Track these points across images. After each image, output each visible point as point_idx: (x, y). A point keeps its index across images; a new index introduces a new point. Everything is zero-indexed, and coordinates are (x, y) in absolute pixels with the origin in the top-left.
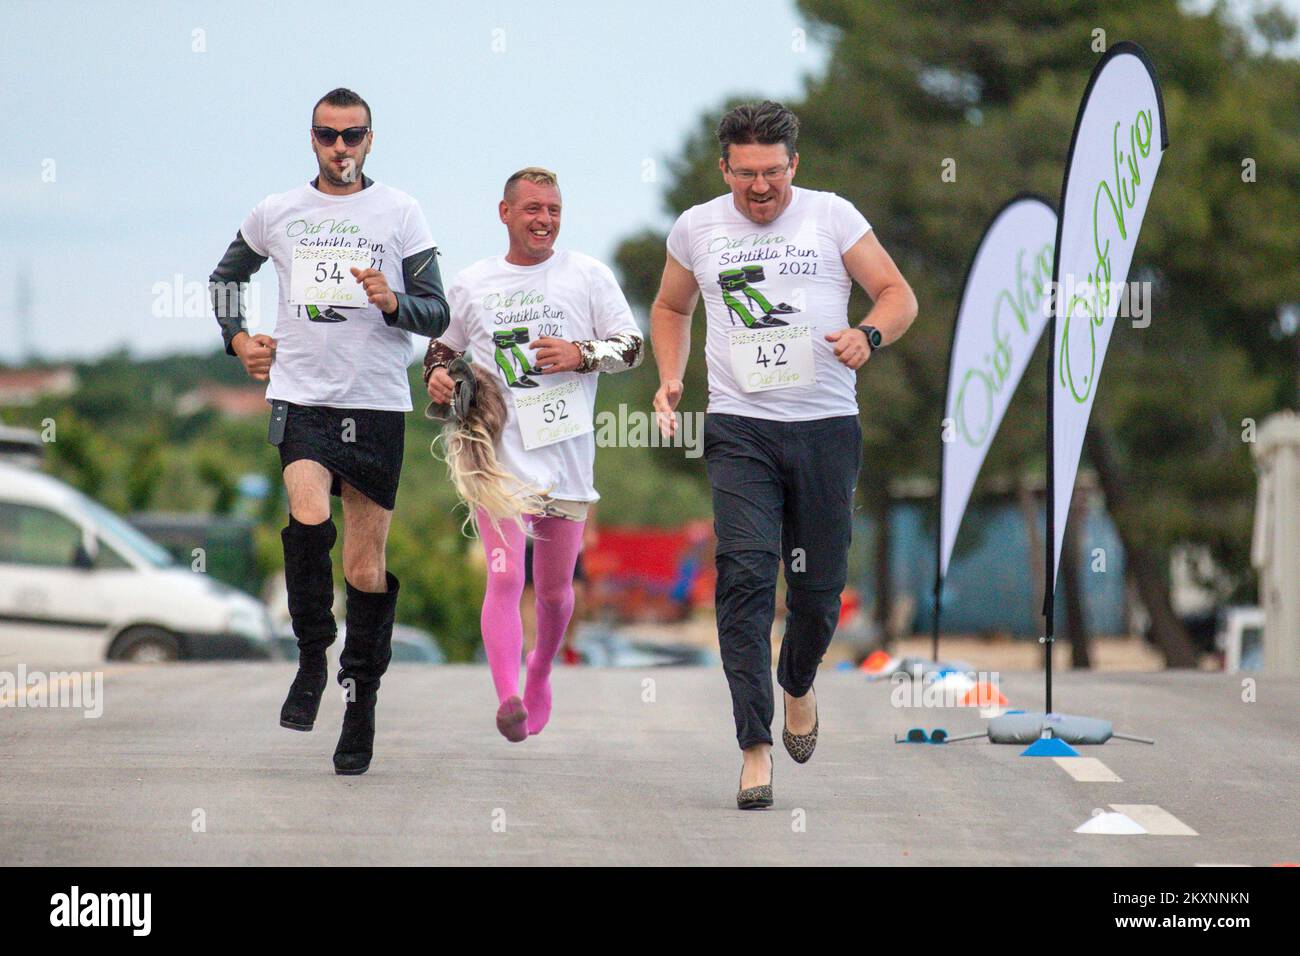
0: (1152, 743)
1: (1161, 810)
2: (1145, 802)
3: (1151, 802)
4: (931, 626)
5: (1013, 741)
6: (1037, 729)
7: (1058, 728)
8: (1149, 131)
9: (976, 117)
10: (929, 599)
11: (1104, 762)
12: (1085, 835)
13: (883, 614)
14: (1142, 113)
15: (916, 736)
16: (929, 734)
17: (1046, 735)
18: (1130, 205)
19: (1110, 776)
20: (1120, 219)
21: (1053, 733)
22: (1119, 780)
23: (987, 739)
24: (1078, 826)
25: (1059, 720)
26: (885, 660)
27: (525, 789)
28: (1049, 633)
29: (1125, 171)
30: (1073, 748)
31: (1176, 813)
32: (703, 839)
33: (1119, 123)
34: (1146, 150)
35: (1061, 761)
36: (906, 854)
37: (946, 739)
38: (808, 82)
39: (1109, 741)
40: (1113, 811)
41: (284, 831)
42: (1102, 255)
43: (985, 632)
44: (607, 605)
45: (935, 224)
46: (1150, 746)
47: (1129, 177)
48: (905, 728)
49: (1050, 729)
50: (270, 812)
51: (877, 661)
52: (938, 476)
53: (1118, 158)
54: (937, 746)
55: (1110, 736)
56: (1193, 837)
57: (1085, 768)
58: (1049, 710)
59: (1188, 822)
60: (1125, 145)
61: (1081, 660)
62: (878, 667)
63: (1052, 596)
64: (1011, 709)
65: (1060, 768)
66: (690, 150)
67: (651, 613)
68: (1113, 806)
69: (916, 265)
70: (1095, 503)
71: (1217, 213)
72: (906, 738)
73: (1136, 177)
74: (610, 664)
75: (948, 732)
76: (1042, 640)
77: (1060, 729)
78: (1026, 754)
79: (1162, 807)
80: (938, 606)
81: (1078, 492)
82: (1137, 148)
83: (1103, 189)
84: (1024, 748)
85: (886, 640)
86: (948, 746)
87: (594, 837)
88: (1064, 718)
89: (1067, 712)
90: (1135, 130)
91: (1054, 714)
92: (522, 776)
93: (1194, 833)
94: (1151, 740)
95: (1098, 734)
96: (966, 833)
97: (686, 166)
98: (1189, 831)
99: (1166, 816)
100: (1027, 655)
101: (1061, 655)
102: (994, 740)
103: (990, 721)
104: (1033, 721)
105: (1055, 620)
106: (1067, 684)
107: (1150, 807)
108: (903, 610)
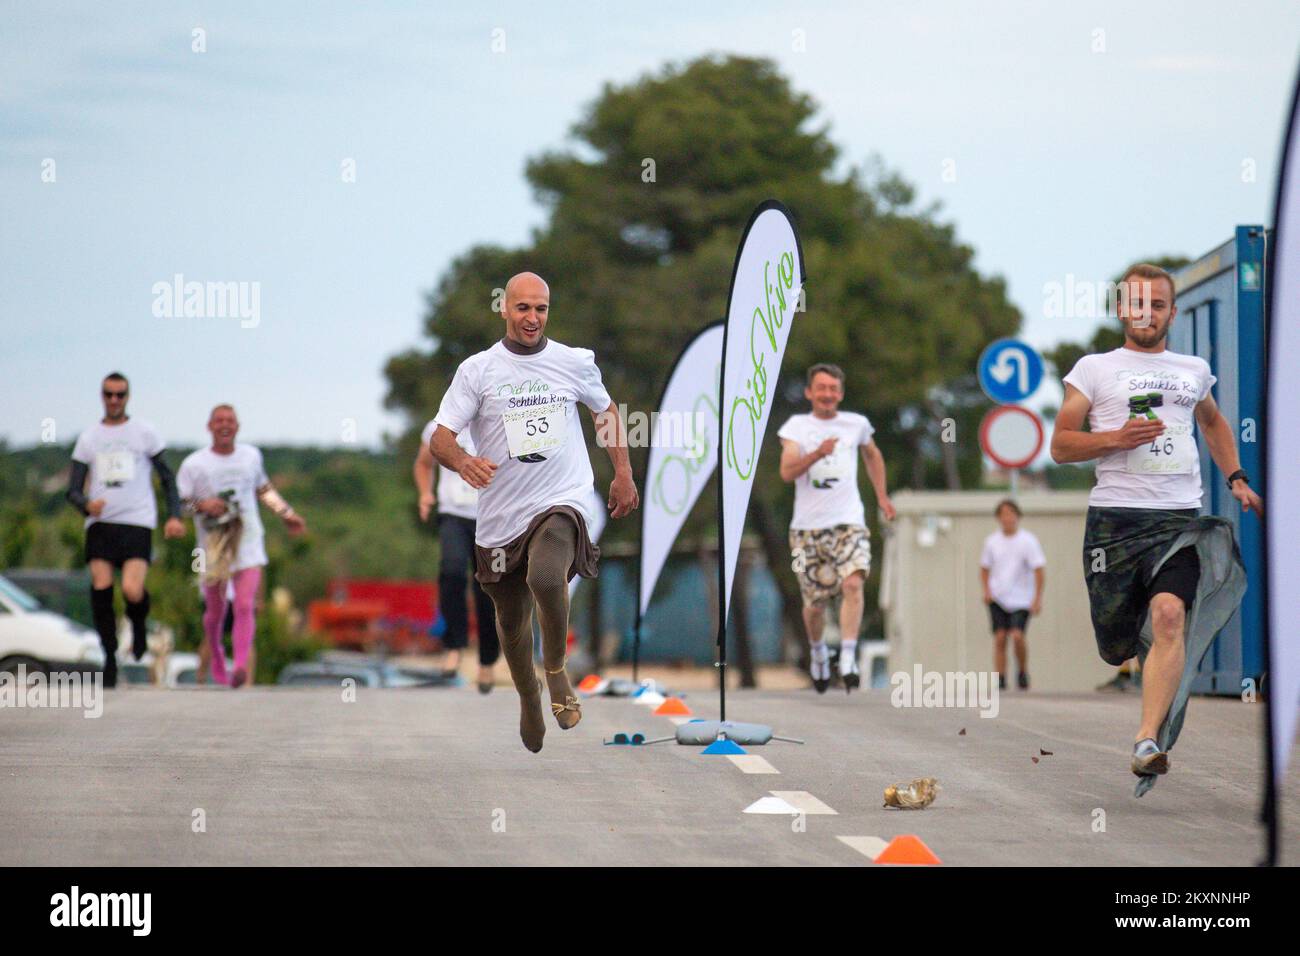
0: (802, 743)
1: (809, 795)
2: (797, 789)
3: (801, 790)
4: (633, 657)
5: (696, 743)
6: (715, 734)
7: (729, 732)
8: (791, 268)
9: (667, 261)
10: (631, 634)
11: (766, 759)
12: (751, 814)
13: (594, 647)
14: (786, 254)
15: (621, 739)
16: (630, 737)
17: (721, 738)
18: (779, 326)
19: (770, 769)
20: (772, 337)
21: (726, 737)
22: (777, 772)
23: (675, 742)
24: (745, 807)
25: (730, 726)
26: (597, 681)
27: (317, 782)
28: (722, 658)
29: (775, 300)
30: (742, 748)
31: (821, 798)
32: (456, 819)
33: (768, 263)
34: (789, 283)
35: (732, 758)
36: (612, 830)
37: (644, 742)
38: (536, 233)
39: (770, 742)
40: (772, 795)
41: (126, 814)
42: (758, 365)
43: (673, 661)
44: (380, 640)
45: (636, 345)
46: (801, 746)
47: (778, 304)
48: (611, 733)
49: (724, 733)
50: (116, 799)
51: (591, 682)
52: (638, 540)
53: (768, 290)
54: (637, 747)
55: (770, 738)
56: (834, 816)
57: (750, 763)
58: (723, 718)
59: (831, 804)
60: (773, 280)
61: (748, 682)
62: (591, 687)
63: (724, 631)
64: (693, 719)
65: (732, 763)
66: (444, 286)
67: (414, 647)
68: (772, 792)
69: (619, 377)
70: (758, 561)
71: (852, 336)
72: (612, 740)
73: (783, 305)
74: (383, 685)
75: (645, 736)
76: (717, 664)
77: (731, 732)
78: (704, 753)
79: (811, 793)
80: (637, 638)
81: (743, 551)
82: (783, 282)
83: (758, 314)
84: (704, 748)
85: (597, 667)
86: (645, 747)
87: (369, 817)
88: (735, 724)
89: (738, 720)
90: (781, 267)
91: (727, 722)
92: (313, 771)
93: (836, 813)
94: (802, 741)
95: (760, 735)
96: (659, 813)
97: (441, 299)
98: (831, 811)
99: (814, 800)
100: (706, 679)
101: (733, 679)
102: (681, 742)
103: (677, 727)
104: (710, 727)
105: (727, 648)
106: (737, 700)
107: (801, 792)
108: (610, 644)
